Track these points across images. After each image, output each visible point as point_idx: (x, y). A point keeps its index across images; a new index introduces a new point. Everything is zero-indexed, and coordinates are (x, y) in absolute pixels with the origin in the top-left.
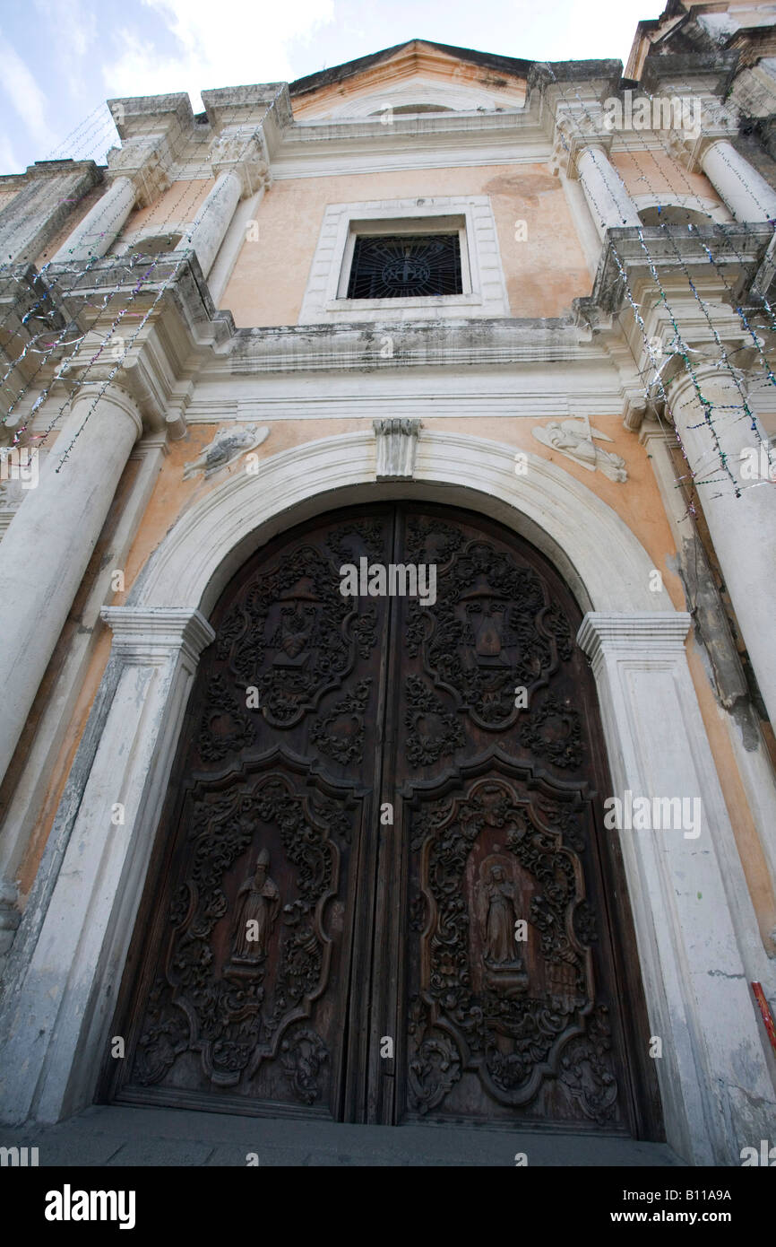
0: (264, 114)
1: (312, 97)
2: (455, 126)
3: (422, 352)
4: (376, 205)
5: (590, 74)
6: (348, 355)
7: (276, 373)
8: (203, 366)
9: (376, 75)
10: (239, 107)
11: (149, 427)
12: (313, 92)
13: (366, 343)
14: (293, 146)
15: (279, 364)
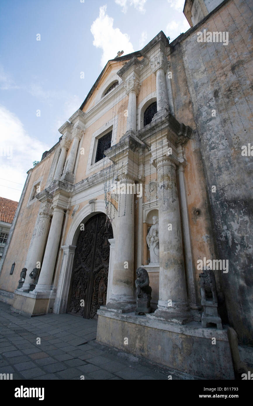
0: (78, 118)
1: (92, 96)
2: (112, 95)
3: (95, 181)
4: (99, 130)
5: (129, 66)
6: (87, 186)
7: (80, 192)
8: (71, 194)
9: (103, 78)
10: (74, 119)
11: (65, 211)
12: (92, 94)
13: (88, 182)
14: (87, 118)
15: (79, 190)
